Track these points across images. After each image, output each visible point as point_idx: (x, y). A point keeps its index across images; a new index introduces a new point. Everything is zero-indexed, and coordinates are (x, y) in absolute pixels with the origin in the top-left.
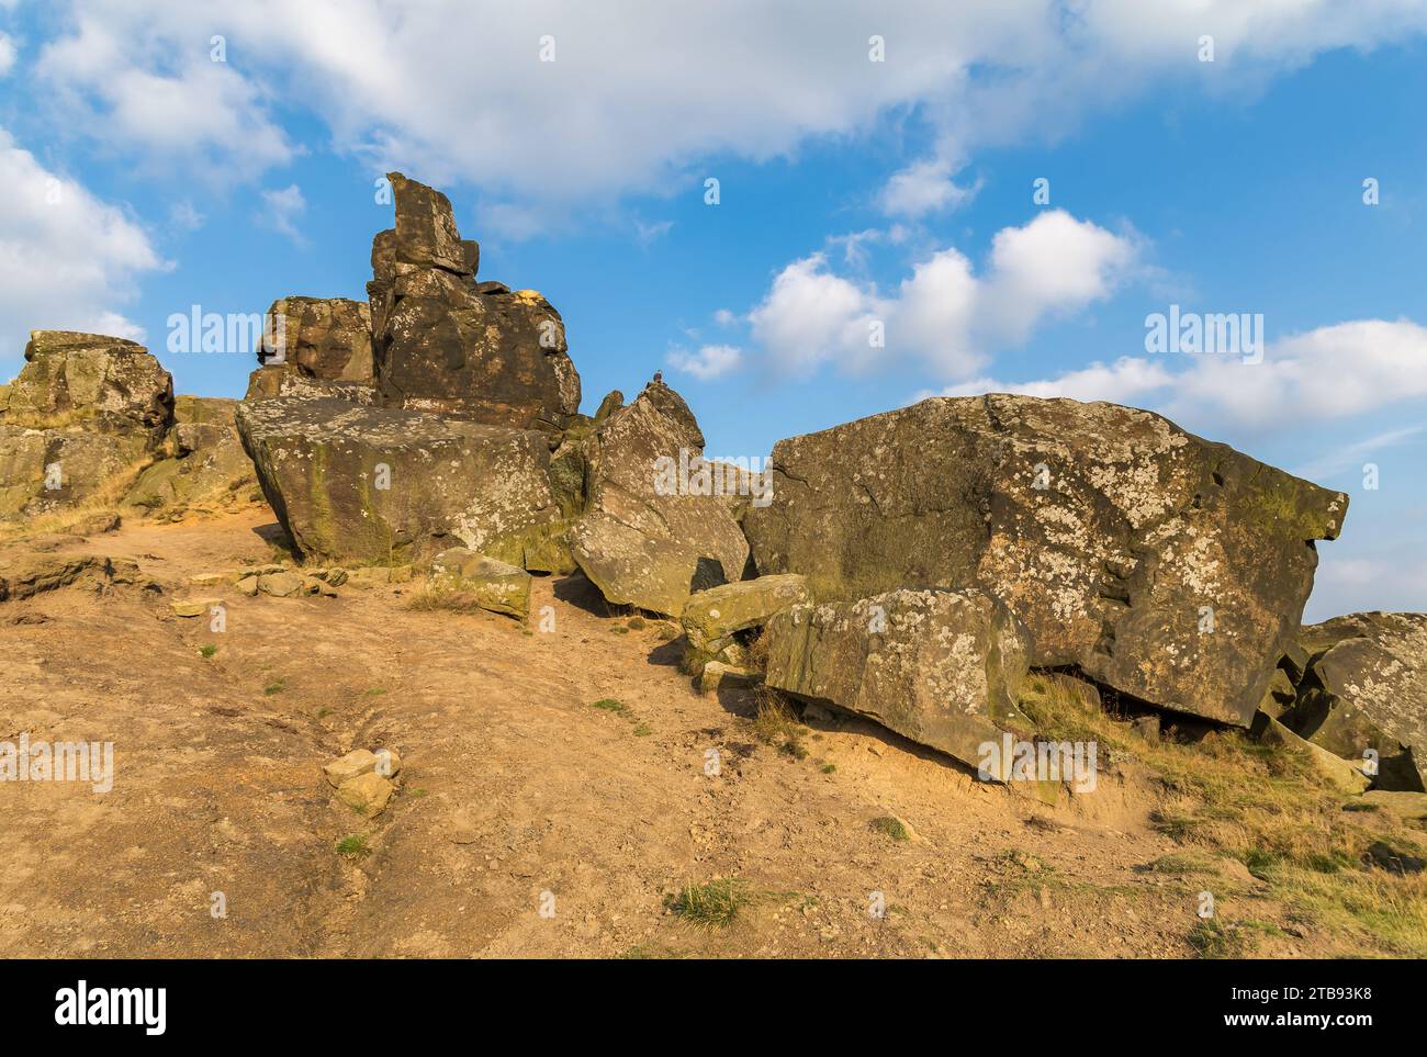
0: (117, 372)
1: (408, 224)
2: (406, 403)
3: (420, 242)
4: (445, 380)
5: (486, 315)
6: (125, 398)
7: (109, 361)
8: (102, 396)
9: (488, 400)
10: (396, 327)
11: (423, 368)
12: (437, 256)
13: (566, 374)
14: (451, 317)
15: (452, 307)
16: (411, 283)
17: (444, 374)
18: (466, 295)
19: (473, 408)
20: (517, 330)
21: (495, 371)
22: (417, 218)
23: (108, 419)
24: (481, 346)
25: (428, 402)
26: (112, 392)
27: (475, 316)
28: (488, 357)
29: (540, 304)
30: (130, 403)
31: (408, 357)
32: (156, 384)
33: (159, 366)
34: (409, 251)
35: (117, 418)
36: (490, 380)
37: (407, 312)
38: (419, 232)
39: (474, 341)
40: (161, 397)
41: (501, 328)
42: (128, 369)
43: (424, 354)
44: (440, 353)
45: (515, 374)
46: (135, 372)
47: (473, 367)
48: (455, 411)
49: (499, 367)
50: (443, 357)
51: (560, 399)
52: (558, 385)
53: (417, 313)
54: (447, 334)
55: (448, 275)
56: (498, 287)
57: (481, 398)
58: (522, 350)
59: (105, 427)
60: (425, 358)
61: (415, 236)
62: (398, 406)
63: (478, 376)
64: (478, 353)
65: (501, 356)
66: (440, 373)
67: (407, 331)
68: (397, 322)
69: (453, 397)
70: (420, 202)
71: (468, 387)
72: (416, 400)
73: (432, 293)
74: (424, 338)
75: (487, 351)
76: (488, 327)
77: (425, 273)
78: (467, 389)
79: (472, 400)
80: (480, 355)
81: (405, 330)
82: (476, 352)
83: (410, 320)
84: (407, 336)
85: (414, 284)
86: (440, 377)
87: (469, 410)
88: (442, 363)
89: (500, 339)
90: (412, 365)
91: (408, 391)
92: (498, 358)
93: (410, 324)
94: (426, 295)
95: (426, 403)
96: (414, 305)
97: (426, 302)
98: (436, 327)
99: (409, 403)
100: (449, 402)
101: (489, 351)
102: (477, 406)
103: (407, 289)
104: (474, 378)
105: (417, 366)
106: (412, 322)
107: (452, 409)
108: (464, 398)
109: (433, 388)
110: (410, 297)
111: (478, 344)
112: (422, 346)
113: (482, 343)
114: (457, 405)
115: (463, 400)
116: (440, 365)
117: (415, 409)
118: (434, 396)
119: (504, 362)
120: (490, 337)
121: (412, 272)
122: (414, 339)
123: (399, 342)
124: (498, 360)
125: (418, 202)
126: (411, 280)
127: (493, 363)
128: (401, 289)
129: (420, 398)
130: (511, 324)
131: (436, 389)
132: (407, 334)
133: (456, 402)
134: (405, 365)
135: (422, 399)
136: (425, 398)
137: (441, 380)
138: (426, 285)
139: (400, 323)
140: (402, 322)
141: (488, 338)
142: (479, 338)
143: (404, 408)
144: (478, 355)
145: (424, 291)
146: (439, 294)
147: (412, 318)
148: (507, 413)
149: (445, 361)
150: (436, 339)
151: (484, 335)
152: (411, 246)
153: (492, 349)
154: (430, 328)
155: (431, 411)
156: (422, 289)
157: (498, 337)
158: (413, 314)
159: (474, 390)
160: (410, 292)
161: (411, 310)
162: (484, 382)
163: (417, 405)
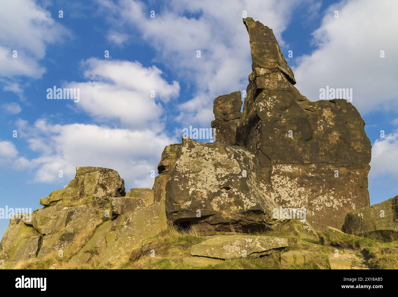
0: (103, 180)
1: (259, 47)
2: (274, 168)
3: (268, 57)
4: (300, 149)
6: (105, 191)
7: (100, 176)
8: (96, 191)
9: (332, 164)
10: (261, 110)
11: (284, 140)
12: (280, 65)
15: (295, 98)
17: (299, 144)
19: (323, 171)
21: (335, 142)
22: (265, 43)
23: (96, 200)
24: (321, 123)
25: (290, 167)
26: (100, 189)
28: (328, 131)
30: (106, 193)
31: (272, 132)
32: (117, 184)
33: (119, 177)
35: (99, 200)
36: (332, 149)
37: (267, 99)
39: (315, 119)
40: (119, 190)
41: (333, 110)
42: (107, 178)
43: (283, 129)
45: (350, 144)
46: (109, 180)
47: (318, 138)
48: (310, 174)
49: (337, 139)
50: (297, 130)
53: (274, 100)
54: (298, 114)
57: (328, 163)
58: (352, 126)
59: (94, 204)
60: (284, 132)
62: (268, 171)
63: (323, 145)
64: (320, 128)
65: (337, 130)
66: (296, 143)
67: (269, 113)
68: (261, 106)
69: (307, 162)
70: (265, 34)
71: (317, 154)
72: (281, 165)
73: (282, 86)
74: (282, 117)
75: (327, 127)
76: (324, 109)
77: (276, 74)
78: (317, 156)
79: (322, 165)
80: (322, 130)
81: (268, 112)
82: (319, 127)
83: (270, 104)
84: (269, 116)
85: (269, 81)
86: (297, 147)
87: (320, 173)
88: (297, 136)
89: (334, 118)
90: (276, 138)
91: (274, 158)
92: (335, 132)
93: (270, 107)
94: (278, 87)
95: (289, 168)
96: (271, 95)
97: (280, 92)
98: (289, 109)
99: (276, 168)
100: (305, 167)
101: (328, 126)
102: (326, 170)
103: (265, 85)
104: (321, 147)
105: (279, 138)
106: (271, 106)
107: (308, 172)
108: (315, 163)
109: (293, 155)
110: (268, 89)
111: (319, 122)
112: (281, 123)
113: (322, 121)
114: (311, 169)
115: (315, 165)
116: (296, 137)
117: (281, 173)
118: (294, 162)
119: (341, 134)
120: (326, 117)
121: (267, 73)
122: (275, 117)
123: (264, 120)
124: (335, 133)
125: (264, 34)
126: (267, 78)
127: (332, 135)
128: (261, 84)
129: (284, 163)
130: (339, 107)
131: (295, 156)
132: (269, 114)
133: (310, 167)
134: (270, 138)
135: (285, 164)
136: (288, 164)
137: (298, 149)
138: (278, 81)
139: (263, 107)
140: (264, 106)
141: (325, 117)
142: (319, 118)
143: (273, 172)
144: (320, 130)
145: (277, 85)
146: (288, 87)
147: (271, 103)
148: (347, 175)
149: (299, 133)
150: (291, 117)
151: (322, 115)
152: (263, 60)
153: (330, 125)
154: (285, 110)
155: (293, 174)
156: (275, 84)
157: (333, 116)
158: (271, 101)
159: (321, 157)
160: (267, 86)
161: (270, 98)
162: (328, 150)
163: (282, 170)
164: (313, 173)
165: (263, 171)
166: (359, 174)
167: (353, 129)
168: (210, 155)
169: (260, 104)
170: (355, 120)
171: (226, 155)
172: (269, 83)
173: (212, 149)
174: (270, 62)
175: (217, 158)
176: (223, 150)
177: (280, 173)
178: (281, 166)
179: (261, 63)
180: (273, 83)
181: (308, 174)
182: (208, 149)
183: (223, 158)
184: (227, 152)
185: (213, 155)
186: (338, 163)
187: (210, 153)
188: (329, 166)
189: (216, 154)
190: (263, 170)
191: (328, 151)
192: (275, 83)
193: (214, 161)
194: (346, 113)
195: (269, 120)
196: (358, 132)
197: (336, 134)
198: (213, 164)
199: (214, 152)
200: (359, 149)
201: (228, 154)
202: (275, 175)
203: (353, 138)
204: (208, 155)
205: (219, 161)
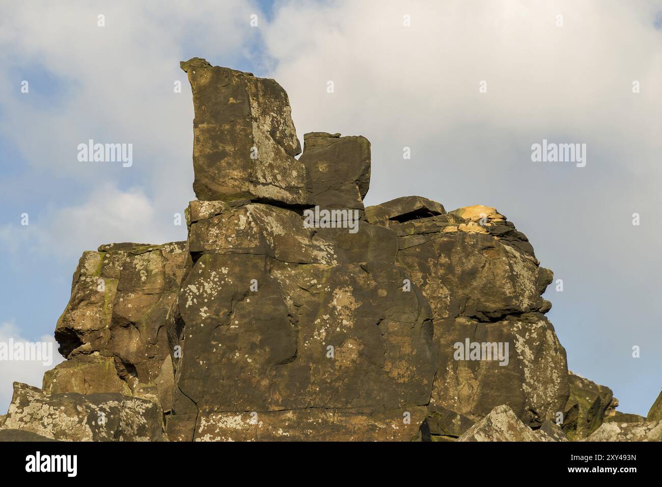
1: (213, 138)
2: (203, 422)
3: (229, 164)
4: (265, 382)
5: (335, 271)
9: (335, 410)
10: (189, 303)
11: (231, 365)
12: (256, 183)
13: (539, 352)
14: (276, 279)
15: (279, 263)
16: (214, 231)
17: (263, 373)
18: (306, 241)
19: (310, 426)
20: (383, 293)
21: (347, 363)
22: (227, 127)
24: (324, 322)
25: (238, 418)
27: (317, 274)
28: (336, 340)
29: (492, 231)
31: (207, 349)
34: (213, 179)
36: (339, 379)
37: (206, 276)
38: (229, 148)
39: (313, 315)
41: (357, 292)
43: (232, 342)
44: (257, 338)
45: (381, 367)
47: (310, 358)
48: (280, 432)
49: (354, 356)
50: (262, 344)
51: (526, 396)
52: (523, 373)
53: (222, 277)
55: (276, 211)
56: (418, 205)
57: (325, 409)
58: (394, 326)
60: (233, 349)
61: (224, 154)
62: (190, 428)
63: (319, 371)
64: (319, 334)
65: (356, 338)
66: (257, 371)
67: (205, 308)
68: (191, 294)
69: (276, 409)
70: (232, 100)
71: (302, 391)
72: (220, 416)
73: (246, 244)
74: (233, 317)
75: (334, 331)
76: (337, 291)
77: (236, 213)
78: (301, 394)
79: (309, 413)
80: (322, 339)
81: (202, 307)
82: (317, 333)
83: (211, 289)
84: (204, 315)
85: (218, 232)
86: (258, 378)
87: (303, 429)
88: (259, 355)
89: (355, 309)
90: (213, 361)
91: (207, 402)
92: (351, 341)
93: (211, 295)
94: (236, 247)
95: (236, 420)
96: (218, 266)
97: (237, 259)
98: (251, 297)
99: (207, 421)
100: (271, 418)
101: (338, 329)
102: (318, 422)
103: (208, 241)
104: (314, 375)
105: (220, 361)
106: (213, 292)
107: (275, 428)
108: (294, 410)
109: (246, 396)
110: (212, 252)
111: (319, 320)
112: (229, 329)
113: (326, 317)
114: (285, 421)
115: (294, 413)
116: (257, 358)
117: (218, 430)
118: (248, 408)
119: (362, 346)
120: (339, 308)
121: (216, 213)
122: (216, 319)
123: (192, 326)
124: (351, 344)
125: (229, 100)
126: (213, 226)
127: (344, 349)
128: (199, 241)
129: (227, 412)
130: (374, 283)
131: (250, 397)
132: (205, 312)
133: (283, 417)
134: (201, 362)
135: (229, 414)
136: (235, 413)
137: (259, 382)
138: (238, 231)
139: (195, 296)
140: (198, 294)
141: (336, 309)
142: (322, 310)
143: (200, 430)
144: (319, 338)
145: (233, 242)
146: (258, 244)
147: (214, 286)
148: (367, 431)
149: (265, 350)
150: (252, 316)
151: (329, 305)
152: (217, 172)
153: (342, 327)
154: (242, 300)
155: (243, 433)
156: (230, 239)
157: (353, 307)
158: (216, 280)
159: (312, 395)
160: (212, 245)
161: (213, 273)
162: (329, 381)
163: (220, 425)
164: (286, 429)
165: (181, 428)
166: (398, 428)
167: (395, 333)
168: (51, 417)
169: (190, 289)
170: (405, 313)
171: (76, 419)
172: (217, 237)
173: (55, 408)
174: (232, 178)
175: (60, 423)
176: (72, 410)
177: (216, 432)
178: (221, 418)
179: (213, 181)
180: (227, 237)
181: (277, 432)
182: (49, 408)
183: (70, 423)
184: (78, 413)
185: (55, 418)
186: (350, 406)
187: (51, 415)
188: (326, 414)
189: (60, 416)
190: (180, 426)
191: (330, 383)
192: (230, 236)
193: (55, 429)
194: (387, 296)
195: (202, 325)
196: (407, 339)
197: (351, 346)
198: (53, 433)
199: (57, 412)
200: (403, 376)
201: (78, 417)
202: (206, 435)
203: (391, 354)
204: (48, 418)
205: (63, 428)
